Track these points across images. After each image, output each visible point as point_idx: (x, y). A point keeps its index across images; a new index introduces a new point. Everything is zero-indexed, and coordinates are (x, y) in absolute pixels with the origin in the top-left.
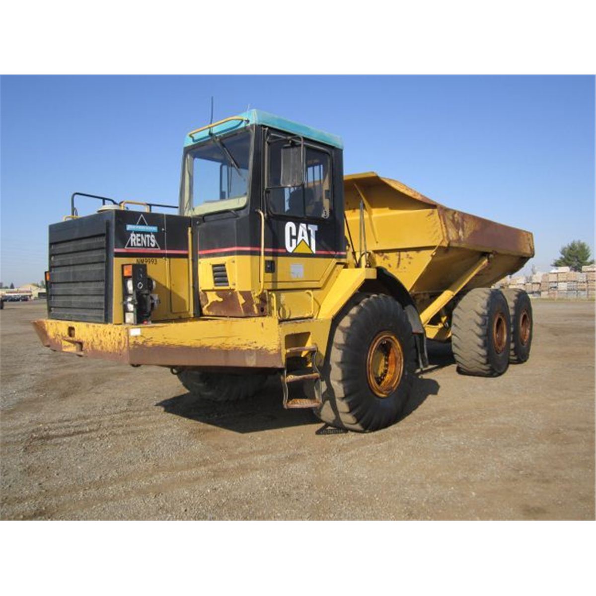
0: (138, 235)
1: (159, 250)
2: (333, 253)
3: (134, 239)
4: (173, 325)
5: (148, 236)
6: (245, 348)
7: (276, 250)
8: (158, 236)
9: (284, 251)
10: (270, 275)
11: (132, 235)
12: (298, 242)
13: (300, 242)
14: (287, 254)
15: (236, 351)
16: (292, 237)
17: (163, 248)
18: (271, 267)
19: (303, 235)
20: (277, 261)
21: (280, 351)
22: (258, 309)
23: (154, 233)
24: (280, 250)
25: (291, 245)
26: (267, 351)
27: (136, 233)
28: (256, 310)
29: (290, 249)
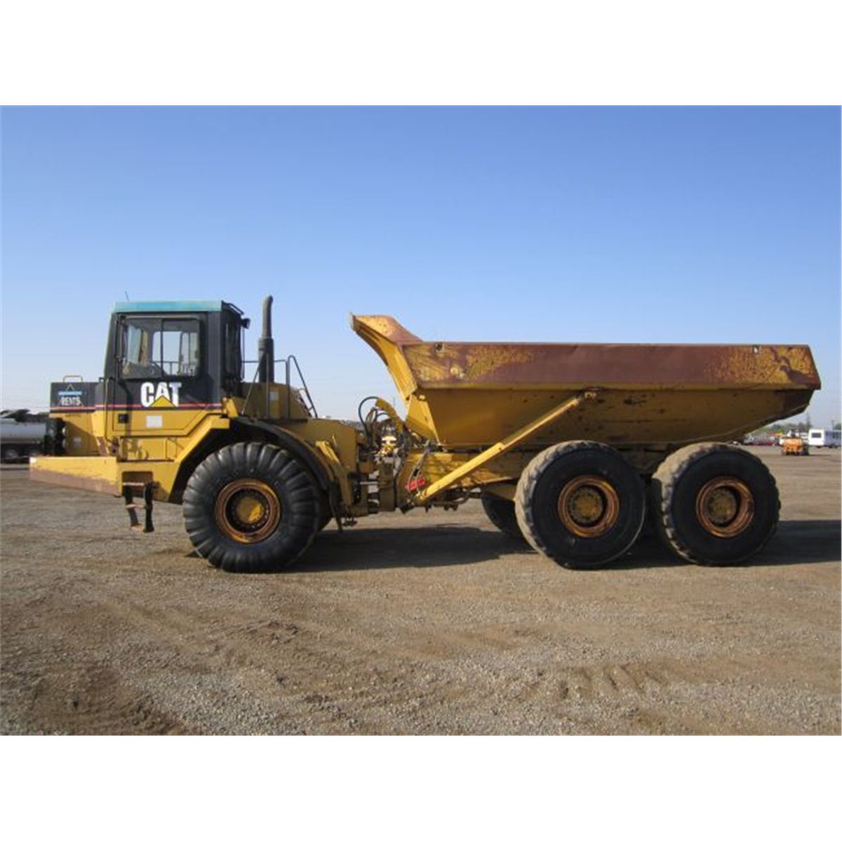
0: (67, 398)
1: (83, 408)
2: (203, 405)
3: (64, 401)
4: (93, 458)
5: (74, 398)
6: (94, 478)
7: (130, 406)
8: (81, 398)
9: (139, 406)
10: (123, 426)
11: (63, 398)
12: (156, 398)
13: (159, 399)
14: (143, 408)
15: (89, 479)
16: (149, 394)
17: (86, 405)
18: (125, 419)
19: (162, 392)
20: (131, 414)
21: (117, 482)
22: (110, 450)
23: (79, 396)
24: (135, 406)
25: (148, 400)
26: (108, 482)
27: (65, 396)
28: (108, 452)
29: (146, 404)
